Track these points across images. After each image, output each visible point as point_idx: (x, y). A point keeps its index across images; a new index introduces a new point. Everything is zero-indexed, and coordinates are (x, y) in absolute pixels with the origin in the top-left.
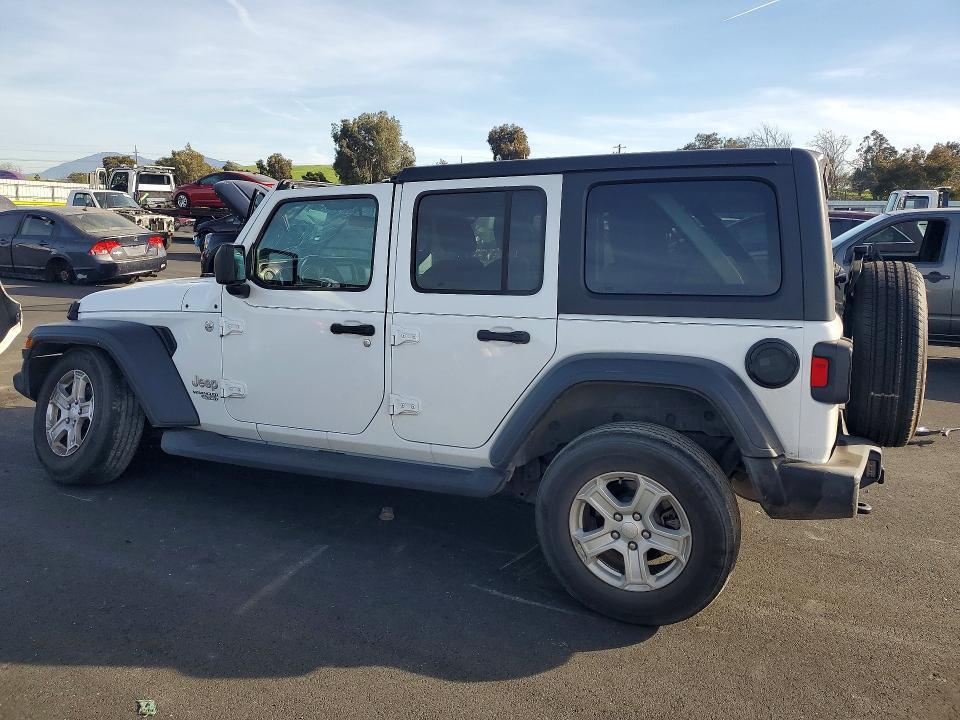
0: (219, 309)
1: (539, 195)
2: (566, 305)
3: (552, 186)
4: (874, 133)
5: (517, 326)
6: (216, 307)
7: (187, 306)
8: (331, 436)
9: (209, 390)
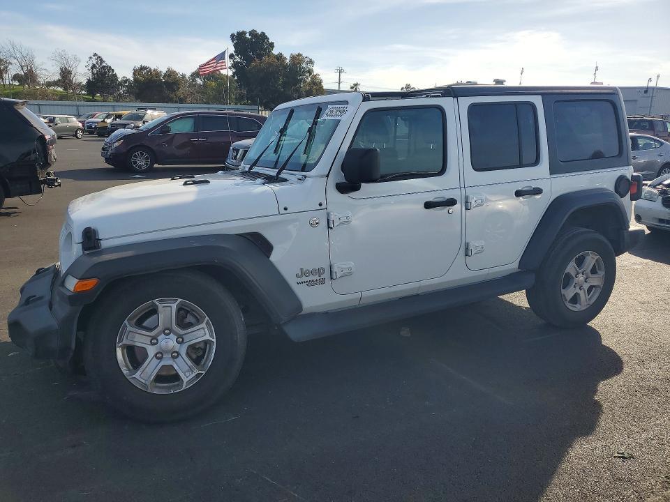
0: (323, 207)
1: (532, 106)
2: (554, 170)
3: (538, 101)
4: (95, 55)
5: (534, 185)
6: (320, 205)
7: (286, 209)
8: (423, 283)
9: (316, 277)
